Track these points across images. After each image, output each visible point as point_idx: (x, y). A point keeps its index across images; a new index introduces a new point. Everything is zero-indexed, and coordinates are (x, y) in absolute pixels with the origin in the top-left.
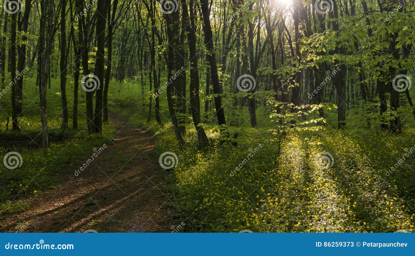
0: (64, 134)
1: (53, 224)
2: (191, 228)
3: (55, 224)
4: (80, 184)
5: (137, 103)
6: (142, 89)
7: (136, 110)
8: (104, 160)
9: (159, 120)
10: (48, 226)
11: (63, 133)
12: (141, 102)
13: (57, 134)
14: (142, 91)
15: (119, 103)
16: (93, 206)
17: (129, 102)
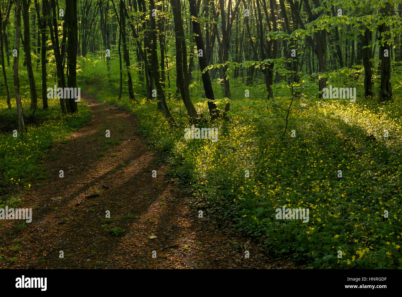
0: (35, 115)
1: (59, 224)
2: (225, 220)
3: (61, 223)
4: (71, 171)
5: (102, 80)
6: (108, 64)
7: (103, 87)
8: (89, 143)
9: (132, 97)
10: (53, 227)
11: (33, 114)
12: (107, 78)
13: (27, 115)
14: (108, 67)
15: (84, 80)
16: (97, 198)
17: (94, 78)
